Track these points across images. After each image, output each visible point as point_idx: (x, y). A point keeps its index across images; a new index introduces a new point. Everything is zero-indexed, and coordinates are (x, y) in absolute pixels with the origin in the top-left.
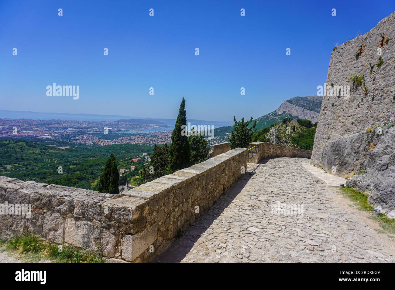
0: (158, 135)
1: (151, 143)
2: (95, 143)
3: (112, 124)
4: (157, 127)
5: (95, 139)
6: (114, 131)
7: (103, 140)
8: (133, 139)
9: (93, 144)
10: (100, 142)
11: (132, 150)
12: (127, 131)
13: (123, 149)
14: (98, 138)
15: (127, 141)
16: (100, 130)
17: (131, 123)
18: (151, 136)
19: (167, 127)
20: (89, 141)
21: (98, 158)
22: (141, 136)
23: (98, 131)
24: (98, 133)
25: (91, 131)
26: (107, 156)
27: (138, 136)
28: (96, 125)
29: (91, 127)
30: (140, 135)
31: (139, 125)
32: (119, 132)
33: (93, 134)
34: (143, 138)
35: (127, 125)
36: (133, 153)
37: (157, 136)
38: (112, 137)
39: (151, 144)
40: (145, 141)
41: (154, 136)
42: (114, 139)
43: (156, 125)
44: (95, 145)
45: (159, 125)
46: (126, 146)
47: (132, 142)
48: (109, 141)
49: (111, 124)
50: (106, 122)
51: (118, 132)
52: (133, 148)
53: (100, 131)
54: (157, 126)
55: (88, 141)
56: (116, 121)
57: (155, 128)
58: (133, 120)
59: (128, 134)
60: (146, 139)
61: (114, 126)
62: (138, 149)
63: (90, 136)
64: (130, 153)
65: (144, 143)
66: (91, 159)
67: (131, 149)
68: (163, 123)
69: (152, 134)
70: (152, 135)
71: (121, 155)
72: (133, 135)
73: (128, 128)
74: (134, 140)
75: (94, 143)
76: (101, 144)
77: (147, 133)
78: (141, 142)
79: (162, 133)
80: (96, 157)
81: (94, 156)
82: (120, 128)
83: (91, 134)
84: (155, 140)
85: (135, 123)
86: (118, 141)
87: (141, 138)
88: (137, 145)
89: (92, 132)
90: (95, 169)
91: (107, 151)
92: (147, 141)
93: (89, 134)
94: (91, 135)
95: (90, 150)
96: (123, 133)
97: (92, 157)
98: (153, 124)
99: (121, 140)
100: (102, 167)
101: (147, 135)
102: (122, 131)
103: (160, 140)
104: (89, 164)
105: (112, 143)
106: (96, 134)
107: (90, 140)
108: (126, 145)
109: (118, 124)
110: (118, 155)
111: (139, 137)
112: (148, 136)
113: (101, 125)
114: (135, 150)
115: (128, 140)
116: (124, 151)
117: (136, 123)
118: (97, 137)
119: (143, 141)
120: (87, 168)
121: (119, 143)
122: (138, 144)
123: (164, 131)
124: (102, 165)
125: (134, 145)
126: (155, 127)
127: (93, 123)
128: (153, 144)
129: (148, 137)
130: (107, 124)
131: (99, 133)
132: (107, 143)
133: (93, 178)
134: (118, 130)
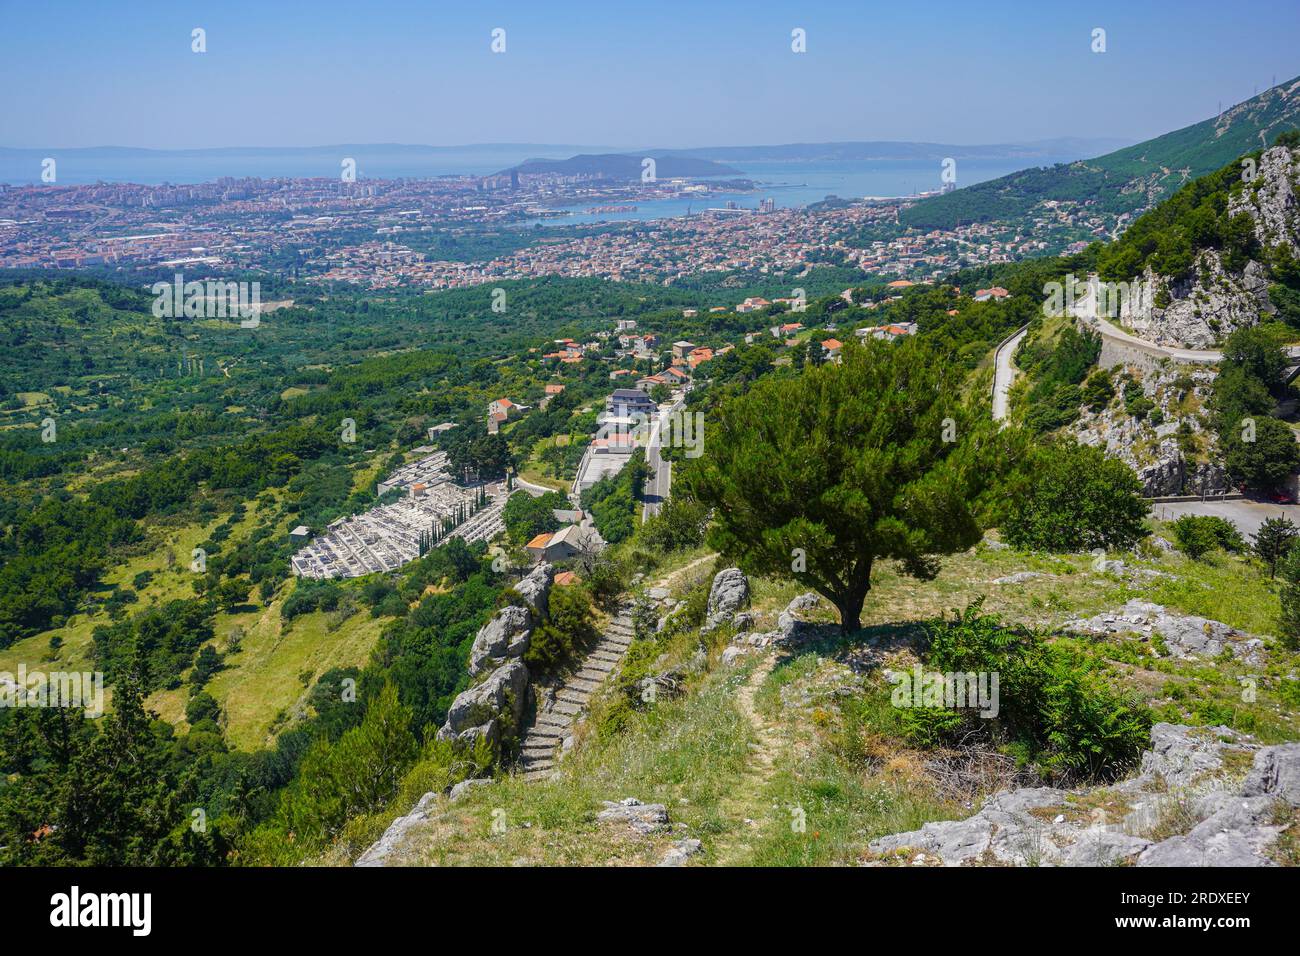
0: (699, 230)
1: (668, 268)
2: (411, 277)
3: (485, 187)
4: (697, 188)
5: (409, 260)
6: (496, 221)
7: (444, 264)
8: (583, 252)
9: (398, 286)
10: (431, 274)
11: (570, 304)
12: (554, 214)
13: (529, 305)
14: (421, 256)
15: (555, 265)
16: (432, 216)
17: (573, 180)
18: (668, 235)
19: (749, 186)
20: (384, 272)
21: (414, 349)
22: (621, 239)
23: (424, 224)
24: (422, 233)
25: (391, 225)
26: (455, 337)
27: (603, 238)
28: (416, 194)
29: (393, 206)
30: (613, 231)
31: (610, 183)
32: (520, 224)
33: (399, 239)
34: (631, 247)
35: (554, 187)
37: (693, 233)
38: (486, 248)
39: (663, 276)
40: (638, 262)
41: (681, 234)
42: (494, 259)
43: (695, 179)
44: (409, 288)
45: (709, 179)
46: (545, 287)
47: (575, 270)
48: (472, 269)
49: (480, 187)
50: (461, 179)
51: (514, 221)
52: (576, 296)
53: (432, 224)
54: (695, 184)
55: (379, 271)
56: (504, 173)
57: (688, 194)
58: (582, 164)
59: (559, 233)
60: (640, 249)
61: (496, 195)
62: (599, 302)
63: (387, 248)
64: (563, 321)
65: (633, 271)
66: (381, 354)
67: (566, 300)
68: (730, 171)
69: (670, 225)
70: (670, 230)
71: (516, 334)
72: (584, 233)
73: (561, 203)
74: (587, 257)
75: (404, 279)
76: (436, 283)
77: (652, 221)
78: (618, 264)
79: (721, 217)
80: (403, 343)
81: (397, 342)
82: (523, 204)
83: (392, 238)
84: (684, 255)
85: (591, 177)
86: (512, 267)
87: (621, 246)
88: (596, 282)
89: (397, 229)
90: (388, 400)
91: (457, 317)
92: (645, 259)
93: (382, 238)
94: (390, 244)
95: (382, 312)
96: (538, 226)
97: (386, 345)
98: (675, 175)
99: (527, 260)
100: (419, 394)
101: (646, 229)
102: (532, 217)
103: (708, 253)
104: (364, 377)
105: (487, 274)
106: (413, 239)
107: (385, 268)
108: (544, 283)
109: (516, 185)
110: (504, 332)
111: (609, 245)
112: (651, 234)
113: (435, 194)
114: (583, 304)
115: (560, 259)
116: (533, 315)
117: (600, 176)
118: (419, 249)
119: (627, 263)
120: (353, 399)
121: (516, 277)
122: (604, 275)
123: (733, 206)
124: (422, 383)
125: (579, 283)
126: (688, 189)
127: (399, 183)
128: (676, 273)
129: (653, 241)
130: (465, 186)
131: (428, 233)
132: (461, 280)
133: (368, 447)
134: (515, 213)
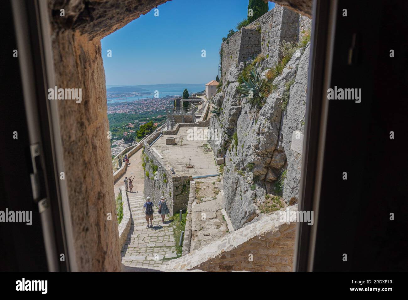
1: (138, 111)
4: (139, 94)
13: (113, 119)
18: (136, 104)
22: (126, 105)
27: (122, 105)
34: (128, 107)
36: (124, 122)
37: (141, 104)
39: (137, 113)
40: (131, 110)
41: (138, 104)
46: (115, 116)
47: (118, 112)
52: (122, 117)
60: (131, 107)
62: (128, 118)
64: (121, 122)
65: (130, 112)
67: (120, 118)
68: (145, 90)
69: (135, 102)
72: (117, 104)
74: (119, 109)
79: (146, 100)
84: (140, 108)
85: (115, 92)
87: (126, 107)
88: (124, 114)
92: (132, 109)
98: (135, 91)
101: (131, 103)
103: (145, 108)
111: (123, 107)
114: (124, 118)
115: (113, 110)
117: (117, 92)
119: (128, 110)
125: (121, 114)
126: (137, 94)
128: (140, 112)
129: (133, 106)
